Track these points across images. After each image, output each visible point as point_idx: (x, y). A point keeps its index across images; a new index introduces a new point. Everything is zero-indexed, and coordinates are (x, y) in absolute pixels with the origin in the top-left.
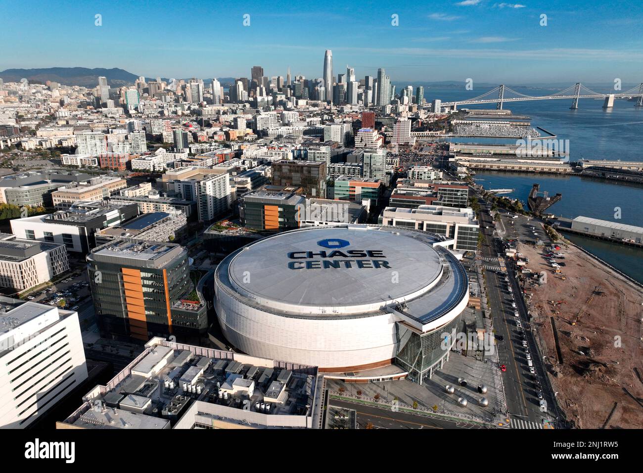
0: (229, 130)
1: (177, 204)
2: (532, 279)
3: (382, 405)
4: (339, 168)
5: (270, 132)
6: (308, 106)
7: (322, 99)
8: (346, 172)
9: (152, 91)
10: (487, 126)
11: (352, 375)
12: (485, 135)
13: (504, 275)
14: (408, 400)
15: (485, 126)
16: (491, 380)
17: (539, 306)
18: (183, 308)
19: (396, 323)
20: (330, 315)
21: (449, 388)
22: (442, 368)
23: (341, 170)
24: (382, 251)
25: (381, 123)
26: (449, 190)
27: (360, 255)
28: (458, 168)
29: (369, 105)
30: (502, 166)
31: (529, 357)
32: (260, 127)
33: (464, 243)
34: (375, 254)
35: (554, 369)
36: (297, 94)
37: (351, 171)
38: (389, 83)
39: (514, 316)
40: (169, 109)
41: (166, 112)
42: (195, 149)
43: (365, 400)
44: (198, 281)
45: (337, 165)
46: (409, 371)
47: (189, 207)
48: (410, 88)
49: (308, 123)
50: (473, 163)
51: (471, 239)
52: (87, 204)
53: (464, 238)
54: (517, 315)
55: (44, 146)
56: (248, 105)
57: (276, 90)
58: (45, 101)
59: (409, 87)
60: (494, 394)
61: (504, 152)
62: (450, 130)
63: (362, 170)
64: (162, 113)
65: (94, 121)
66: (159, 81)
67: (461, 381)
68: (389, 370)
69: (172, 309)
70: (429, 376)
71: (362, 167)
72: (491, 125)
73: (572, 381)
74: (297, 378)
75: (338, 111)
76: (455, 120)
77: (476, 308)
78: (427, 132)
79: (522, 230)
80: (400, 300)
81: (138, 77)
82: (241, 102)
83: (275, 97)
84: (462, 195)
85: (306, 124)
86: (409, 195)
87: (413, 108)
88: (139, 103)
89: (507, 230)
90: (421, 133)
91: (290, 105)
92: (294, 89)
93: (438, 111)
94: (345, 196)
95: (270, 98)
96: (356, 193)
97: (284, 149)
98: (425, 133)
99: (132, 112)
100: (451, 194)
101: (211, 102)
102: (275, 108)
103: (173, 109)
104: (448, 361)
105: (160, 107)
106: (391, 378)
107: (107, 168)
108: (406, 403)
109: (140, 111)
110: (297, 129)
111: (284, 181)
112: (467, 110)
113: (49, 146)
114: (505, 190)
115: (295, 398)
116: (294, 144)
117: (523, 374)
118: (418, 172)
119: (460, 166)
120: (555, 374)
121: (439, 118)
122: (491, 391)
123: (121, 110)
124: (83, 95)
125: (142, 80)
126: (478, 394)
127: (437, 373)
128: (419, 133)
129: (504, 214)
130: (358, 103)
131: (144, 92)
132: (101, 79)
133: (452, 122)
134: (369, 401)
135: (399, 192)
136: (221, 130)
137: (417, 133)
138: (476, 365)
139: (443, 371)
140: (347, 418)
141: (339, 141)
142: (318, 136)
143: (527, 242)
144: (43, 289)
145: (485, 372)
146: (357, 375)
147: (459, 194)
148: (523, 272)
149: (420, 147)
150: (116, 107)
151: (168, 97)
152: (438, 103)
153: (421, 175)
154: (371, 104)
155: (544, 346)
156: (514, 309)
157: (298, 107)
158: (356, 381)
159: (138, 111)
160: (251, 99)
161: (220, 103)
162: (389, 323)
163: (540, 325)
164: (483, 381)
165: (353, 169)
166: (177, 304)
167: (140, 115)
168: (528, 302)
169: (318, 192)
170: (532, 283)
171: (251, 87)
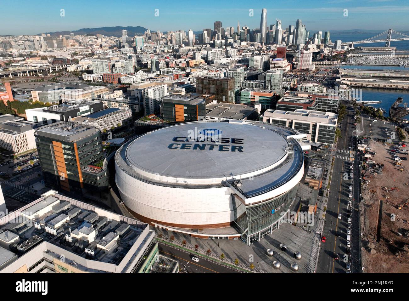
0: (190, 60)
1: (131, 104)
2: (373, 168)
3: (212, 258)
4: (249, 83)
5: (215, 61)
6: (247, 46)
7: (258, 41)
8: (254, 86)
9: (153, 39)
10: (374, 58)
11: (197, 231)
12: (370, 64)
13: (350, 164)
14: (234, 257)
15: (372, 58)
16: (310, 248)
17: (373, 191)
18: (89, 171)
19: (232, 194)
20: (182, 184)
21: (270, 251)
22: (271, 233)
23: (251, 85)
24: (243, 139)
25: (293, 55)
26: (324, 100)
27: (225, 141)
28: (340, 85)
29: (290, 44)
30: (376, 85)
31: (349, 232)
32: (210, 59)
33: (323, 138)
35: (369, 245)
36: (242, 38)
37: (258, 85)
38: (304, 29)
39: (348, 197)
40: (160, 48)
41: (158, 51)
42: (163, 71)
43: (201, 253)
44: (109, 154)
45: (248, 82)
46: (242, 234)
47: (139, 106)
48: (321, 33)
49: (243, 56)
50: (353, 82)
51: (329, 135)
52: (74, 101)
53: (324, 134)
54: (350, 196)
55: (79, 69)
56: (208, 46)
57: (228, 36)
58: (92, 45)
59: (319, 32)
60: (307, 261)
61: (381, 75)
62: (344, 61)
63: (265, 85)
64: (155, 51)
65: (115, 56)
66: (159, 32)
67: (282, 246)
68: (227, 231)
69: (82, 171)
70: (258, 239)
71: (265, 83)
72: (377, 57)
73: (383, 259)
74: (135, 231)
75: (267, 49)
76: (350, 54)
77: (315, 188)
78: (326, 62)
79: (378, 131)
80: (237, 177)
81: (146, 30)
82: (205, 44)
83: (226, 41)
84: (333, 103)
85: (242, 57)
86: (291, 102)
87: (321, 46)
88: (143, 45)
89: (365, 130)
90: (321, 62)
91: (236, 45)
92: (240, 35)
93: (339, 48)
94: (248, 102)
95: (223, 41)
96: (255, 100)
97: (219, 72)
98: (325, 62)
99: (138, 51)
100: (325, 103)
101: (187, 44)
102: (226, 47)
103: (163, 49)
104: (279, 228)
105: (155, 47)
106: (227, 238)
107: (107, 82)
108: (231, 259)
109: (143, 50)
110: (234, 60)
111: (204, 91)
112: (362, 48)
113: (81, 69)
114: (373, 102)
115: (123, 247)
116: (227, 69)
117: (339, 247)
118: (305, 87)
119: (342, 84)
120: (369, 250)
121: (338, 53)
122: (306, 258)
123: (132, 49)
124: (114, 41)
125: (149, 32)
126: (294, 259)
127: (266, 237)
128: (320, 62)
129: (366, 119)
130: (282, 43)
131: (149, 39)
132: (124, 31)
133: (347, 56)
134: (203, 253)
135: (285, 100)
136: (185, 60)
137: (318, 62)
138: (301, 234)
139: (272, 237)
140: (169, 267)
141: (259, 67)
142: (246, 64)
143: (379, 140)
144: (30, 153)
145: (307, 241)
146: (200, 232)
147: (331, 102)
148: (367, 162)
149: (317, 71)
150: (129, 48)
151: (161, 42)
152: (339, 43)
153: (307, 89)
154: (291, 44)
155: (367, 224)
156: (349, 191)
157: (241, 46)
158: (199, 236)
159: (142, 50)
160: (212, 42)
161: (192, 45)
162: (225, 195)
163: (368, 206)
164: (302, 248)
165: (259, 84)
166: (87, 168)
167: (142, 52)
168: (364, 187)
169: (227, 99)
170: (372, 171)
171: (212, 35)
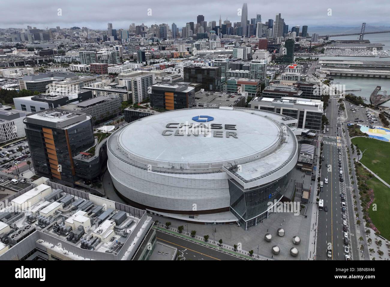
0: (175, 52)
1: (120, 92)
3: (210, 245)
8: (239, 76)
9: (138, 32)
11: (193, 217)
19: (228, 180)
20: (177, 170)
23: (236, 74)
24: (235, 125)
26: (308, 88)
27: (218, 127)
33: (310, 124)
34: (229, 127)
37: (242, 75)
41: (143, 43)
42: (149, 62)
45: (233, 71)
47: (127, 95)
49: (226, 48)
51: (316, 121)
53: (311, 121)
55: (66, 61)
58: (78, 37)
62: (322, 52)
69: (74, 158)
76: (327, 46)
78: (305, 54)
88: (128, 38)
93: (316, 41)
94: (234, 90)
97: (203, 63)
100: (309, 91)
106: (223, 223)
107: (94, 72)
110: (217, 51)
111: (192, 80)
118: (289, 76)
121: (316, 45)
133: (324, 48)
134: (200, 240)
135: (271, 88)
136: (170, 52)
141: (242, 58)
142: (229, 56)
146: (196, 218)
150: (115, 40)
153: (291, 78)
158: (195, 223)
165: (244, 73)
169: (214, 87)
